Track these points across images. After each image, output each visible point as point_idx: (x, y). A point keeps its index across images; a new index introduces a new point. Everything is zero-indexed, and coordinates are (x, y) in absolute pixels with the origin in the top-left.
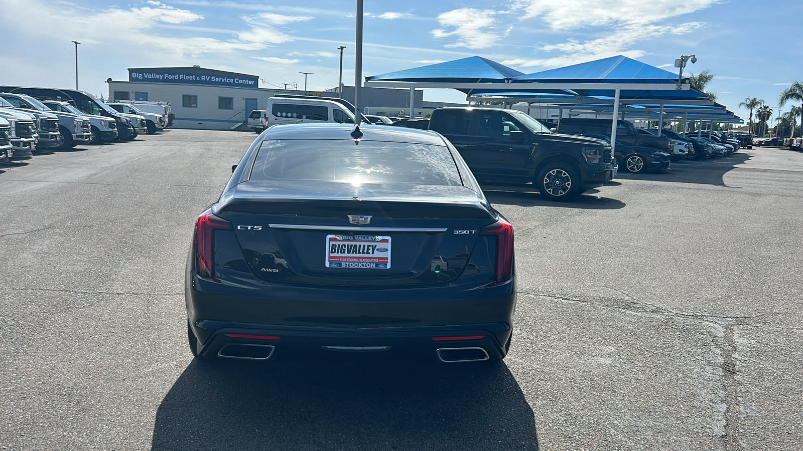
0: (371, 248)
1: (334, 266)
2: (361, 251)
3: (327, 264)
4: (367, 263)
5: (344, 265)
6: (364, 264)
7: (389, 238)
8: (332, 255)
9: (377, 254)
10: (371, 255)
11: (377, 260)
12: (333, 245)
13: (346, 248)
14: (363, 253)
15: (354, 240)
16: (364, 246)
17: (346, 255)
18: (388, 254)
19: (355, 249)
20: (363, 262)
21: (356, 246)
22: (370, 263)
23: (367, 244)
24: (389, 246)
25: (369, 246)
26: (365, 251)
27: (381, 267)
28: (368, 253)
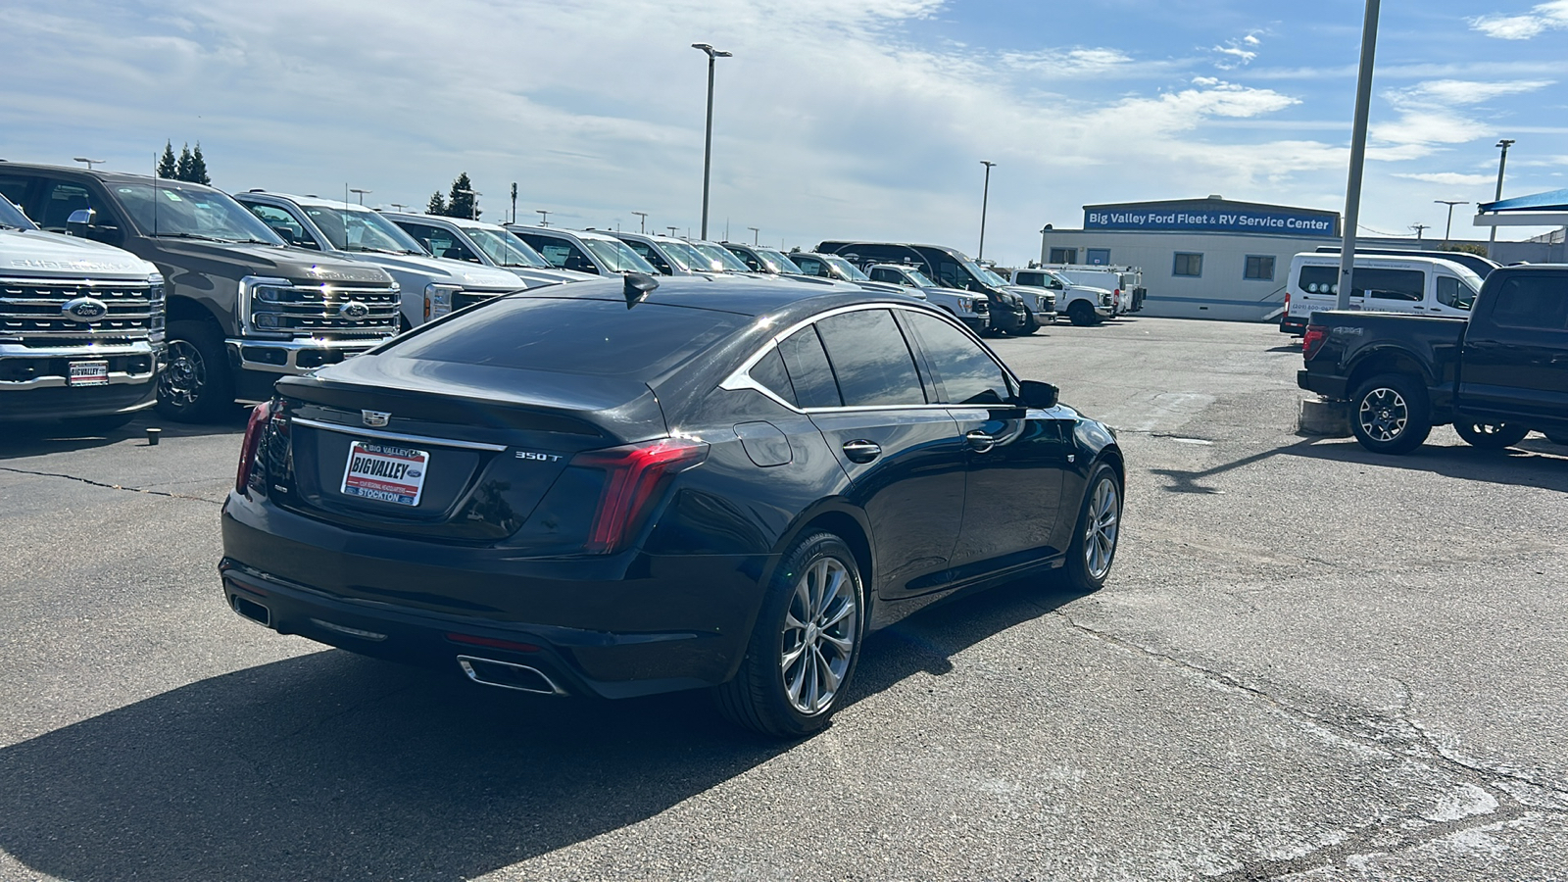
0: (401, 468)
1: (351, 492)
2: (388, 473)
3: (343, 491)
4: (389, 492)
5: (360, 494)
6: (386, 494)
7: (425, 454)
8: (352, 474)
9: (407, 480)
10: (397, 481)
11: (403, 490)
12: (357, 458)
13: (371, 466)
14: (390, 476)
15: (382, 453)
16: (394, 464)
17: (368, 476)
18: (420, 482)
19: (379, 468)
20: (386, 491)
21: (383, 462)
22: (394, 493)
23: (397, 461)
24: (423, 468)
25: (399, 465)
26: (393, 474)
27: (406, 502)
28: (396, 477)
